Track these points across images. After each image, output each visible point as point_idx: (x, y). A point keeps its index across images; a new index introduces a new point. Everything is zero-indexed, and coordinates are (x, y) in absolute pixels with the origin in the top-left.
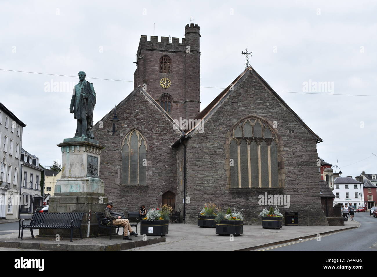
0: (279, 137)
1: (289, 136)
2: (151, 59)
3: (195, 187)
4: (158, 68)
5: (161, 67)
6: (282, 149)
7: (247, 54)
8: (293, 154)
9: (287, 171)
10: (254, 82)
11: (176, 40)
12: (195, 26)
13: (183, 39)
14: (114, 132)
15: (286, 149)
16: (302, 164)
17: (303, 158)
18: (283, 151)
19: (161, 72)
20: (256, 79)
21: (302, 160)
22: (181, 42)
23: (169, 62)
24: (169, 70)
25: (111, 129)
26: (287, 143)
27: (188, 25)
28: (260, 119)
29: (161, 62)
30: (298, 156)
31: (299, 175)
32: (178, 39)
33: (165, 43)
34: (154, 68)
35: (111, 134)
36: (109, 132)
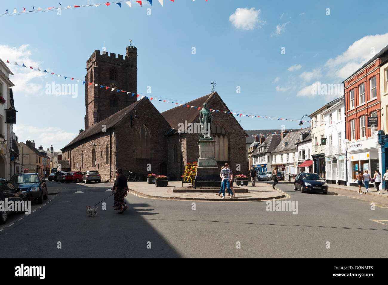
0: (229, 133)
1: (234, 133)
2: (104, 69)
3: (189, 161)
4: (108, 76)
5: (110, 75)
6: (230, 140)
7: (213, 84)
8: (236, 143)
9: (232, 152)
10: (218, 101)
11: (120, 56)
12: (134, 48)
13: (125, 56)
14: (131, 125)
15: (232, 140)
16: (239, 149)
17: (240, 145)
18: (231, 141)
19: (110, 79)
20: (218, 100)
21: (239, 147)
22: (124, 58)
23: (116, 73)
24: (116, 78)
25: (130, 124)
26: (233, 137)
27: (129, 47)
28: (220, 123)
29: (110, 71)
30: (238, 144)
31: (237, 154)
32: (122, 56)
33: (113, 58)
34: (105, 75)
35: (130, 126)
36: (128, 125)
